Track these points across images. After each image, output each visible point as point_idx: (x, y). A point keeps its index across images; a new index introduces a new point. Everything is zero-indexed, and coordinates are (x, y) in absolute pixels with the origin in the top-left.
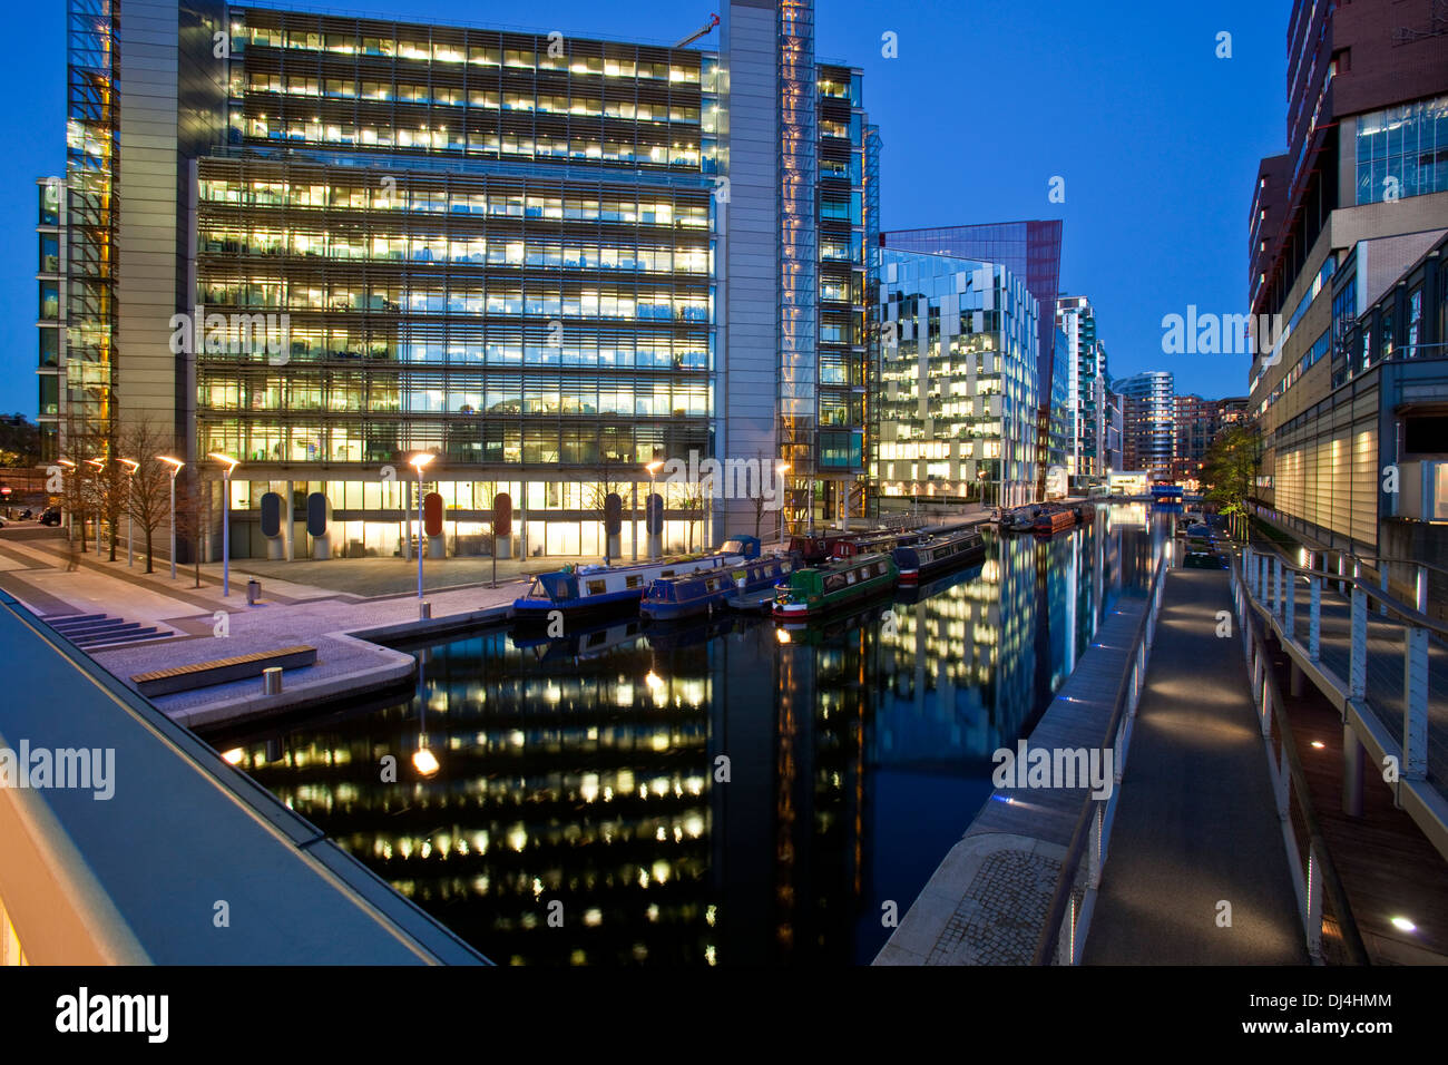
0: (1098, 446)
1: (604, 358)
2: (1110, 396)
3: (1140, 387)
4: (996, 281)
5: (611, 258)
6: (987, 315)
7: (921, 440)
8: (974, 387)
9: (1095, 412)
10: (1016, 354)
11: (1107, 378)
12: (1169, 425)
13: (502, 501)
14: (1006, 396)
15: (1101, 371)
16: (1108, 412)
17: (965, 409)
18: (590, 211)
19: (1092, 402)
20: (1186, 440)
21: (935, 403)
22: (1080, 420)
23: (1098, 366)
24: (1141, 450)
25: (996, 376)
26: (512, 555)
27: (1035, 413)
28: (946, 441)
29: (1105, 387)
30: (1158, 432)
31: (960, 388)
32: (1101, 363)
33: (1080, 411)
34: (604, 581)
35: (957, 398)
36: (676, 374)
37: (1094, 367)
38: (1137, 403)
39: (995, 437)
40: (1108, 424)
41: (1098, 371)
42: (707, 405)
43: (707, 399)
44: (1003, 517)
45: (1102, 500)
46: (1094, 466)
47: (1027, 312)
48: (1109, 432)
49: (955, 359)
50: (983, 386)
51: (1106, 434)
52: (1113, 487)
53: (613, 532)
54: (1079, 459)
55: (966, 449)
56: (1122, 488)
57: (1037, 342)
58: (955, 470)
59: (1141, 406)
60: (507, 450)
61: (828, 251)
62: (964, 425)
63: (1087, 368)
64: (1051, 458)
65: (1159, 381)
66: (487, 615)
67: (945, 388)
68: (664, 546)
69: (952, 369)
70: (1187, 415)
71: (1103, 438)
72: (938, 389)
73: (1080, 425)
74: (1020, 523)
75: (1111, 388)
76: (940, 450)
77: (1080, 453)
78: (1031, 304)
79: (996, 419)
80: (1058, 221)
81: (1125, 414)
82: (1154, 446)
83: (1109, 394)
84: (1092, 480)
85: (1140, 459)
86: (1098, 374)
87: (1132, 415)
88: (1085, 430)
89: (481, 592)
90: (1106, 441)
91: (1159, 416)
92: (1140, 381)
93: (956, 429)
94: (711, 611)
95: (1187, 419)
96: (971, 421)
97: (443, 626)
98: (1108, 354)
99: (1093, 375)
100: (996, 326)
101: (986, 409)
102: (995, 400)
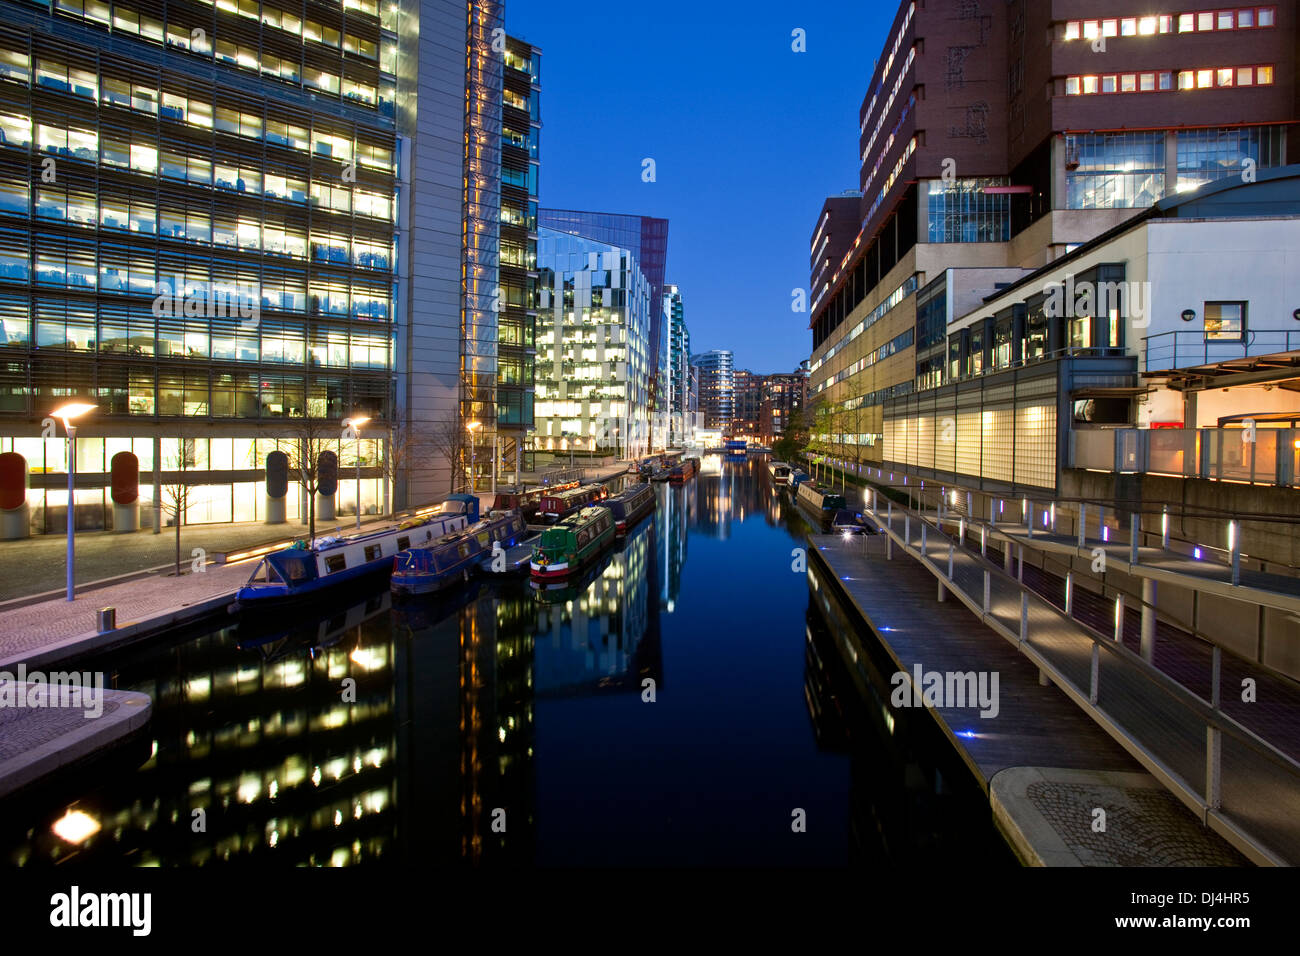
1: (267, 299)
2: (692, 370)
3: (711, 362)
4: (623, 260)
5: (279, 186)
6: (614, 292)
7: (555, 400)
8: (603, 354)
9: (681, 380)
10: (636, 329)
11: (688, 353)
12: (729, 393)
13: (125, 465)
14: (629, 363)
15: (685, 347)
16: (690, 381)
17: (595, 373)
18: (248, 126)
19: (680, 372)
20: (741, 405)
21: (568, 367)
22: (671, 387)
23: (684, 343)
24: (712, 412)
25: (621, 346)
26: (139, 527)
27: (647, 379)
28: (578, 401)
29: (688, 360)
30: (722, 398)
31: (590, 355)
32: (685, 340)
33: (672, 379)
34: (342, 556)
35: (586, 363)
37: (682, 343)
38: (709, 374)
39: (620, 399)
40: (690, 390)
41: (683, 347)
42: (389, 359)
43: (389, 353)
47: (643, 293)
48: (690, 397)
49: (587, 329)
50: (610, 354)
51: (688, 399)
52: (699, 442)
53: (277, 493)
55: (595, 409)
56: (705, 442)
57: (649, 318)
58: (585, 427)
59: (711, 377)
60: (132, 399)
61: (506, 216)
62: (594, 387)
63: (677, 343)
65: (724, 357)
66: (196, 612)
67: (578, 354)
68: (337, 507)
69: (583, 337)
70: (741, 385)
71: (686, 401)
72: (571, 354)
73: (671, 390)
75: (691, 360)
76: (573, 409)
78: (645, 286)
79: (621, 383)
80: (665, 220)
81: (700, 383)
82: (720, 409)
83: (690, 366)
85: (710, 419)
87: (704, 383)
88: (675, 395)
91: (724, 386)
92: (711, 356)
93: (586, 391)
94: (466, 579)
95: (742, 388)
96: (600, 385)
99: (681, 350)
100: (622, 303)
101: (613, 374)
102: (621, 366)
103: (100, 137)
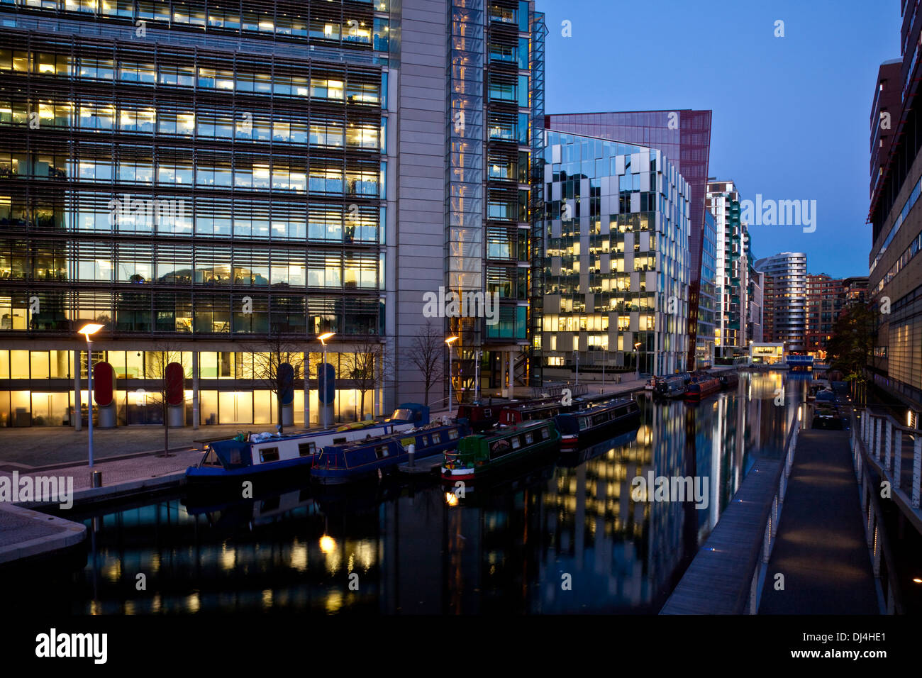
0: (741, 319)
1: (276, 230)
2: (753, 274)
3: (779, 266)
4: (653, 164)
5: (282, 132)
6: (643, 196)
7: (580, 313)
8: (632, 264)
9: (739, 288)
10: (670, 233)
11: (750, 258)
12: (803, 301)
13: (175, 370)
14: (661, 272)
15: (745, 251)
16: (751, 288)
17: (622, 284)
19: (738, 279)
20: (817, 315)
21: (596, 278)
22: (726, 296)
23: (742, 246)
24: (779, 323)
25: (651, 254)
26: (185, 424)
27: (686, 288)
28: (605, 314)
29: (748, 265)
30: (793, 307)
31: (618, 265)
32: (745, 243)
33: (726, 287)
35: (615, 274)
36: (348, 248)
37: (739, 247)
38: (776, 281)
39: (650, 311)
40: (751, 299)
41: (742, 251)
42: (378, 279)
43: (378, 273)
44: (657, 385)
45: (744, 369)
46: (738, 338)
47: (680, 195)
48: (752, 307)
49: (615, 237)
50: (641, 262)
51: (749, 309)
52: (754, 357)
53: (286, 401)
54: (725, 331)
55: (623, 322)
56: (762, 358)
57: (689, 223)
58: (613, 342)
59: (779, 284)
60: (178, 320)
61: (495, 132)
62: (622, 299)
63: (733, 247)
64: (701, 331)
65: (795, 261)
66: (160, 482)
67: (604, 265)
68: (336, 414)
69: (611, 246)
70: (817, 292)
71: (746, 312)
72: (598, 265)
73: (726, 300)
74: (672, 390)
75: (753, 266)
76: (600, 323)
77: (725, 326)
78: (683, 187)
79: (651, 294)
80: (708, 111)
81: (766, 290)
82: (790, 320)
83: (751, 272)
84: (736, 351)
85: (778, 332)
86: (742, 253)
87: (771, 291)
88: (730, 305)
89: (154, 460)
90: (749, 315)
91: (794, 293)
92: (779, 260)
93: (614, 302)
95: (818, 295)
96: (628, 295)
97: (115, 494)
98: (750, 235)
99: (738, 254)
100: (652, 207)
101: (643, 284)
102: (651, 276)
103: (157, 112)
